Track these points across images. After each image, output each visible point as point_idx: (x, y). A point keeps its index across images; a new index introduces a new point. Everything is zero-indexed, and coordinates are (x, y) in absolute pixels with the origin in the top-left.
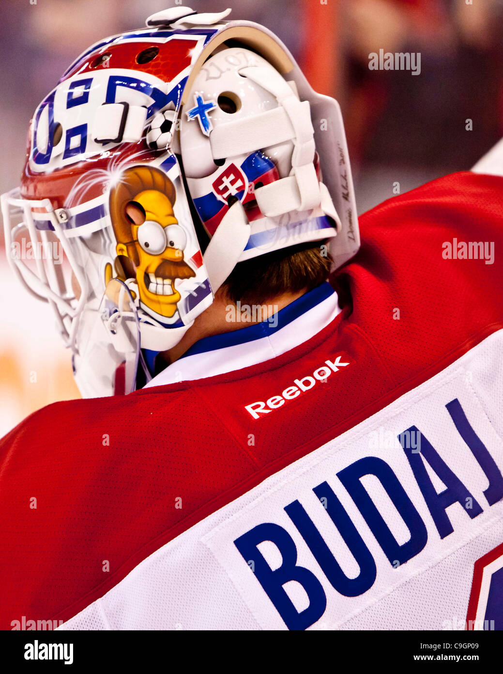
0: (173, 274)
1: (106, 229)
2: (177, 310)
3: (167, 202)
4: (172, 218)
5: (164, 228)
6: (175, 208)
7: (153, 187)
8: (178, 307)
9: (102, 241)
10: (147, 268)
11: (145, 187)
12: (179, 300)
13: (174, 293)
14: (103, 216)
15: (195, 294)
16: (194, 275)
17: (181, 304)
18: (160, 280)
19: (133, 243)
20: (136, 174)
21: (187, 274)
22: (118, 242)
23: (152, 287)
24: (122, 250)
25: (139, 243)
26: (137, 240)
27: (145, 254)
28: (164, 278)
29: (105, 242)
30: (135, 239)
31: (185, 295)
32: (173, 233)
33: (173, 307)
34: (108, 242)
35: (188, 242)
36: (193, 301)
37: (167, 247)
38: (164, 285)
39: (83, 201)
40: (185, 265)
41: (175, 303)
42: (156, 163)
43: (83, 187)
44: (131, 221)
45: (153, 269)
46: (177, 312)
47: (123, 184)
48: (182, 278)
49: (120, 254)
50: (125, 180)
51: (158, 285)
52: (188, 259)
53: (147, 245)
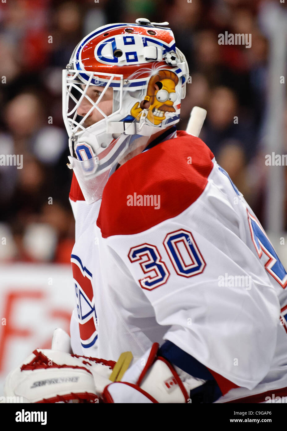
0: (166, 110)
1: (144, 90)
2: (162, 123)
3: (174, 84)
4: (174, 90)
5: (169, 93)
6: (176, 87)
7: (170, 78)
8: (163, 122)
9: (140, 93)
10: (156, 106)
11: (166, 78)
12: (164, 120)
13: (163, 117)
14: (145, 85)
15: (172, 118)
16: (175, 111)
17: (164, 121)
18: (159, 111)
19: (153, 97)
20: (164, 72)
21: (172, 111)
22: (147, 95)
23: (155, 113)
24: (147, 98)
25: (156, 97)
26: (156, 96)
27: (157, 101)
28: (161, 110)
29: (141, 94)
30: (155, 95)
31: (167, 118)
32: (172, 96)
33: (160, 122)
34: (142, 94)
35: (178, 99)
36: (170, 120)
37: (167, 100)
38: (160, 113)
39: (137, 78)
40: (173, 107)
41: (162, 120)
42: (173, 70)
43: (139, 73)
44: (155, 89)
45: (158, 106)
46: (161, 124)
47: (158, 75)
48: (169, 112)
49: (146, 99)
50: (158, 74)
51: (158, 113)
52: (175, 105)
53: (159, 98)
